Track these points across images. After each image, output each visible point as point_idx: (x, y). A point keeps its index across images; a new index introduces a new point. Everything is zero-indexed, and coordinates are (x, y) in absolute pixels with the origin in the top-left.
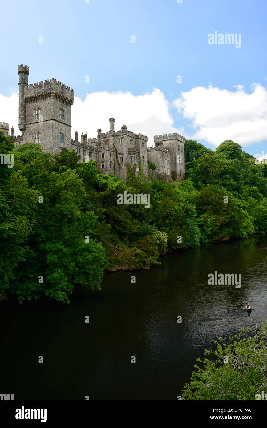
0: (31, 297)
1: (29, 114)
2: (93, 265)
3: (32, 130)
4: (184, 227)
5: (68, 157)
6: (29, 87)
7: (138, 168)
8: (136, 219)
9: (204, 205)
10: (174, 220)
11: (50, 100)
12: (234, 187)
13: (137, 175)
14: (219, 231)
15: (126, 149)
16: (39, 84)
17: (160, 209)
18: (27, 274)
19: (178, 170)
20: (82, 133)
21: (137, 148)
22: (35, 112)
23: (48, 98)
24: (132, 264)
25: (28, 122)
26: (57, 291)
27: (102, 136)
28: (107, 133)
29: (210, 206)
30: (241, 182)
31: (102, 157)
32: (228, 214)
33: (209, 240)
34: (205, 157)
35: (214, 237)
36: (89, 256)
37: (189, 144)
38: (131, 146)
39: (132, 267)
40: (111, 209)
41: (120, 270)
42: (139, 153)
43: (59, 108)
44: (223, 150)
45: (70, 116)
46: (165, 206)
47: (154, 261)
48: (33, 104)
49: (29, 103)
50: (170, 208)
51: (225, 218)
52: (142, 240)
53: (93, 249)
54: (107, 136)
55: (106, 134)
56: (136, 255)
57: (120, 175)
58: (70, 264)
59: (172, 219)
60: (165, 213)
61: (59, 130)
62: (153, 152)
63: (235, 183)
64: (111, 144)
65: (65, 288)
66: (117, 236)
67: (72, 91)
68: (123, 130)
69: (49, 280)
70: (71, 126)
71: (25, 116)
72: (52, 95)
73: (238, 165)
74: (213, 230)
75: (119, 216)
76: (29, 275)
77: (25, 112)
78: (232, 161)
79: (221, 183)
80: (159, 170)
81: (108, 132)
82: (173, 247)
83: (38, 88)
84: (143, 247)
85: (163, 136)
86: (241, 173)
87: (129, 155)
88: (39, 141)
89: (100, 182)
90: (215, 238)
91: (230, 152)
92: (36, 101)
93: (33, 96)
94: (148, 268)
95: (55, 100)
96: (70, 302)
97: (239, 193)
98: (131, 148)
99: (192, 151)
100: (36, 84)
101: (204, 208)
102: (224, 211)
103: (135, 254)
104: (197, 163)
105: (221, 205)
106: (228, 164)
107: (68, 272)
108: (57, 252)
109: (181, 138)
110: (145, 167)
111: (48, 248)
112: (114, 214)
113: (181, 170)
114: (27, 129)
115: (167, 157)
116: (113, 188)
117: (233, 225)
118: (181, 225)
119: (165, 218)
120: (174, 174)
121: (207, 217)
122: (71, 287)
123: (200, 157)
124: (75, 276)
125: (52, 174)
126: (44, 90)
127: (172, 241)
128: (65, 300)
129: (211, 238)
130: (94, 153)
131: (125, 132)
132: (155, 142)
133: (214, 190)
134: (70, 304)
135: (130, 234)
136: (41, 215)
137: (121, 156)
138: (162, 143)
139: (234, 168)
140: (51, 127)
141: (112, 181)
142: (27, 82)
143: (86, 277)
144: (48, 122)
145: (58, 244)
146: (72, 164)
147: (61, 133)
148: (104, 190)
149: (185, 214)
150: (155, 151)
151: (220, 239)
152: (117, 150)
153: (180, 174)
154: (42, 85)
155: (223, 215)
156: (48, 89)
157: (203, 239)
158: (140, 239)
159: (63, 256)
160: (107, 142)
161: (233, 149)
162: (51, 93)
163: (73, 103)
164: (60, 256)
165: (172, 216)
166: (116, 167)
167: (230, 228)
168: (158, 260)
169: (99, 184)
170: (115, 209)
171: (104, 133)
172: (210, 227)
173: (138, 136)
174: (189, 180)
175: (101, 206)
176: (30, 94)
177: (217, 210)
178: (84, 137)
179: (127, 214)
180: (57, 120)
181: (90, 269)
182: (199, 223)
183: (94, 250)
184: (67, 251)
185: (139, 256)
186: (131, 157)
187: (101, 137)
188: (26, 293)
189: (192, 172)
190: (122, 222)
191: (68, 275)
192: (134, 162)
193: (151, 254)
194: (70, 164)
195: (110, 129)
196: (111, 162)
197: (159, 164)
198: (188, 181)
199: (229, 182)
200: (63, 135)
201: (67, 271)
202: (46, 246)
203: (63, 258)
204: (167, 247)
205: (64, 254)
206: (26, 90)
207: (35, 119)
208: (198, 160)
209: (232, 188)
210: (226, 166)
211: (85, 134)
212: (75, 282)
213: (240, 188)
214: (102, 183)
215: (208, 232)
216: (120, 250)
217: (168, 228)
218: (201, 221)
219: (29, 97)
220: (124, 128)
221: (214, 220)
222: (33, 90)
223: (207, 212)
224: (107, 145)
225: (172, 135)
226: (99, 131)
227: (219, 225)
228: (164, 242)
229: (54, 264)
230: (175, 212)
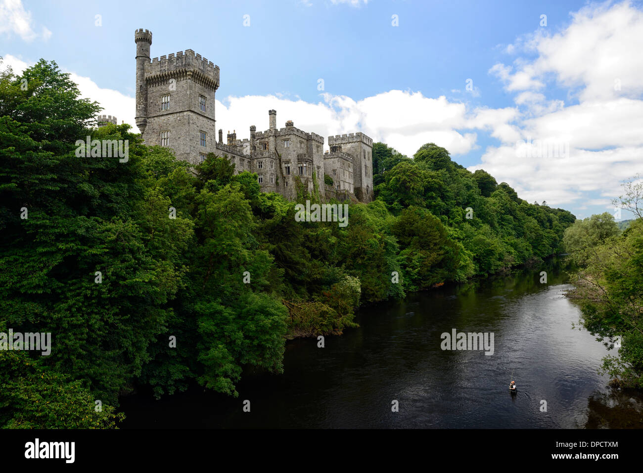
0: (173, 389)
1: (152, 103)
2: (271, 334)
3: (156, 126)
4: (382, 269)
5: (217, 167)
6: (151, 62)
7: (312, 183)
8: (316, 259)
9: (406, 236)
10: (369, 259)
11: (185, 81)
12: (442, 209)
13: (310, 193)
14: (429, 273)
15: (294, 155)
16: (167, 58)
17: (347, 243)
18: (165, 352)
19: (364, 186)
20: (229, 132)
21: (310, 154)
22: (162, 100)
23: (182, 79)
24: (317, 328)
25: (150, 115)
26: (217, 379)
27: (259, 136)
28: (266, 132)
29: (415, 237)
30: (451, 203)
31: (259, 167)
32: (441, 248)
33: (416, 287)
34: (402, 167)
35: (422, 283)
36: (265, 320)
37: (377, 148)
38: (301, 151)
39: (317, 332)
40: (281, 245)
41: (299, 337)
42: (312, 161)
43: (198, 94)
44: (424, 158)
45: (214, 106)
46: (355, 239)
47: (348, 323)
48: (159, 88)
49: (152, 86)
50: (362, 241)
51: (438, 254)
52: (327, 290)
53: (271, 309)
54: (266, 136)
55: (263, 133)
56: (323, 314)
57: (285, 193)
58: (235, 334)
59: (366, 258)
60: (355, 249)
61: (197, 127)
62: (329, 159)
63: (444, 203)
64: (272, 147)
65: (230, 372)
66: (290, 285)
67: (217, 68)
68: (288, 127)
69: (202, 360)
70: (215, 121)
71: (146, 105)
72: (188, 73)
73: (446, 179)
74: (421, 272)
75: (292, 254)
76: (170, 352)
77: (146, 99)
78: (438, 172)
79: (424, 204)
80: (339, 186)
81: (266, 130)
82: (369, 299)
83: (166, 64)
84: (330, 301)
85: (341, 137)
86: (451, 189)
87: (299, 164)
88: (168, 143)
89: (263, 204)
90: (424, 284)
91: (433, 160)
92: (163, 83)
93: (158, 75)
94: (340, 333)
95: (193, 82)
96: (239, 394)
97: (449, 218)
98: (301, 155)
99: (382, 158)
100: (163, 57)
101: (406, 241)
102: (435, 244)
103: (321, 313)
104: (389, 175)
105: (430, 236)
106: (432, 177)
107: (232, 348)
108: (213, 315)
109: (367, 140)
110: (321, 182)
111: (199, 310)
112: (285, 251)
113: (368, 186)
114: (148, 124)
115: (349, 167)
116: (282, 212)
117: (448, 265)
118: (378, 266)
119: (355, 256)
120: (358, 191)
121: (412, 254)
122: (238, 370)
123: (394, 167)
124: (243, 353)
125: (201, 193)
126: (176, 67)
127: (368, 290)
128: (231, 391)
129: (419, 284)
130: (246, 161)
131: (293, 131)
132: (330, 145)
133: (419, 215)
134: (239, 397)
135: (309, 282)
136: (186, 258)
137: (286, 165)
138: (340, 147)
139: (441, 182)
140: (186, 121)
141: (280, 203)
142: (149, 54)
143: (259, 353)
144: (181, 114)
145: (215, 302)
146: (224, 177)
147: (201, 131)
148: (271, 217)
149: (385, 250)
150: (332, 159)
151: (431, 285)
152: (281, 157)
153: (367, 191)
154: (172, 59)
155: (434, 250)
156: (182, 65)
157: (407, 285)
158: (323, 289)
159: (224, 322)
160: (265, 145)
161: (438, 155)
162: (186, 72)
163: (218, 87)
164: (219, 322)
165: (365, 253)
166: (279, 181)
167: (444, 269)
168: (354, 321)
169: (262, 208)
170: (285, 245)
171: (261, 132)
172: (417, 268)
173: (311, 136)
174: (381, 200)
175: (267, 240)
176: (154, 73)
177: (425, 243)
178: (232, 137)
179: (303, 252)
180: (196, 111)
181: (267, 341)
182: (400, 263)
183: (273, 311)
184: (229, 313)
185: (328, 316)
186: (302, 167)
187: (257, 138)
188: (167, 383)
189: (385, 188)
190: (297, 263)
191: (232, 351)
192: (307, 174)
193: (343, 312)
194: (222, 177)
195: (270, 126)
196: (272, 174)
197: (337, 177)
198: (379, 201)
199: (435, 202)
200: (203, 133)
201: (231, 346)
202: (196, 306)
203: (224, 324)
204: (361, 300)
205: (226, 318)
206: (147, 66)
207: (162, 110)
208: (392, 170)
209: (439, 211)
210: (430, 179)
211: (233, 132)
212: (243, 362)
213: (450, 211)
214: (266, 205)
215: (413, 275)
216: (296, 307)
217: (360, 272)
218: (403, 260)
219: (153, 76)
220: (289, 124)
221: (421, 258)
222: (159, 66)
223: (411, 245)
224: (265, 149)
225: (355, 135)
226: (253, 129)
227: (429, 265)
228: (358, 292)
229: (211, 334)
230: (371, 247)
